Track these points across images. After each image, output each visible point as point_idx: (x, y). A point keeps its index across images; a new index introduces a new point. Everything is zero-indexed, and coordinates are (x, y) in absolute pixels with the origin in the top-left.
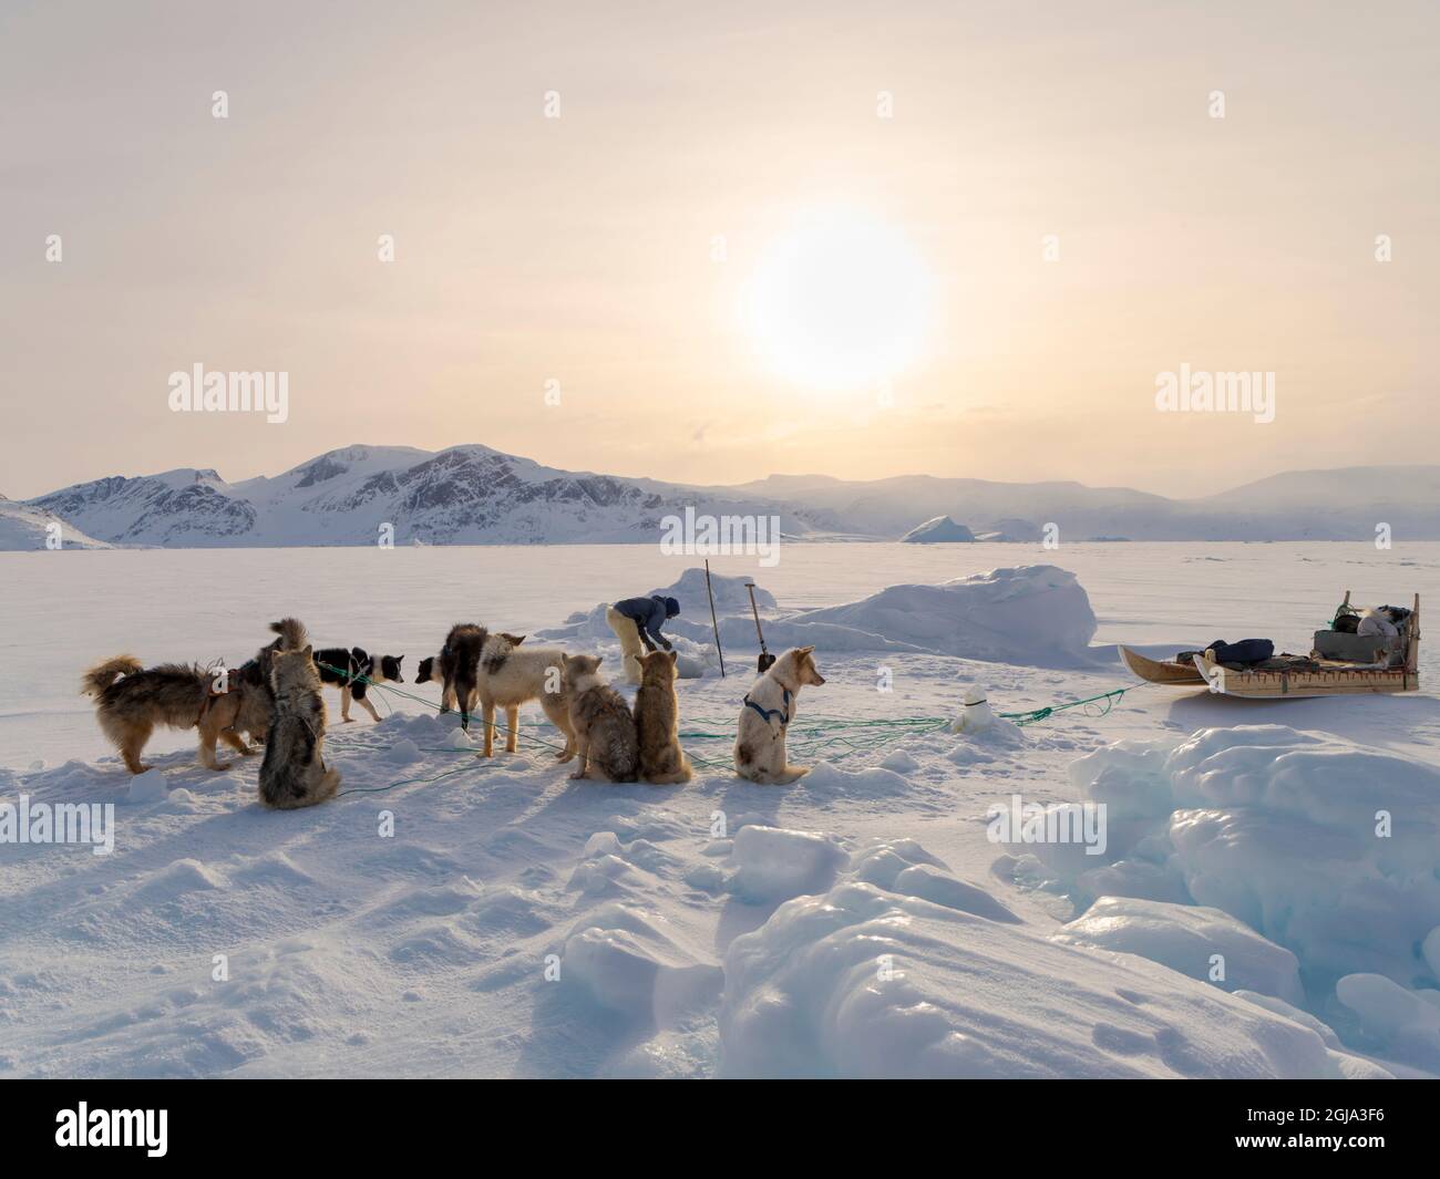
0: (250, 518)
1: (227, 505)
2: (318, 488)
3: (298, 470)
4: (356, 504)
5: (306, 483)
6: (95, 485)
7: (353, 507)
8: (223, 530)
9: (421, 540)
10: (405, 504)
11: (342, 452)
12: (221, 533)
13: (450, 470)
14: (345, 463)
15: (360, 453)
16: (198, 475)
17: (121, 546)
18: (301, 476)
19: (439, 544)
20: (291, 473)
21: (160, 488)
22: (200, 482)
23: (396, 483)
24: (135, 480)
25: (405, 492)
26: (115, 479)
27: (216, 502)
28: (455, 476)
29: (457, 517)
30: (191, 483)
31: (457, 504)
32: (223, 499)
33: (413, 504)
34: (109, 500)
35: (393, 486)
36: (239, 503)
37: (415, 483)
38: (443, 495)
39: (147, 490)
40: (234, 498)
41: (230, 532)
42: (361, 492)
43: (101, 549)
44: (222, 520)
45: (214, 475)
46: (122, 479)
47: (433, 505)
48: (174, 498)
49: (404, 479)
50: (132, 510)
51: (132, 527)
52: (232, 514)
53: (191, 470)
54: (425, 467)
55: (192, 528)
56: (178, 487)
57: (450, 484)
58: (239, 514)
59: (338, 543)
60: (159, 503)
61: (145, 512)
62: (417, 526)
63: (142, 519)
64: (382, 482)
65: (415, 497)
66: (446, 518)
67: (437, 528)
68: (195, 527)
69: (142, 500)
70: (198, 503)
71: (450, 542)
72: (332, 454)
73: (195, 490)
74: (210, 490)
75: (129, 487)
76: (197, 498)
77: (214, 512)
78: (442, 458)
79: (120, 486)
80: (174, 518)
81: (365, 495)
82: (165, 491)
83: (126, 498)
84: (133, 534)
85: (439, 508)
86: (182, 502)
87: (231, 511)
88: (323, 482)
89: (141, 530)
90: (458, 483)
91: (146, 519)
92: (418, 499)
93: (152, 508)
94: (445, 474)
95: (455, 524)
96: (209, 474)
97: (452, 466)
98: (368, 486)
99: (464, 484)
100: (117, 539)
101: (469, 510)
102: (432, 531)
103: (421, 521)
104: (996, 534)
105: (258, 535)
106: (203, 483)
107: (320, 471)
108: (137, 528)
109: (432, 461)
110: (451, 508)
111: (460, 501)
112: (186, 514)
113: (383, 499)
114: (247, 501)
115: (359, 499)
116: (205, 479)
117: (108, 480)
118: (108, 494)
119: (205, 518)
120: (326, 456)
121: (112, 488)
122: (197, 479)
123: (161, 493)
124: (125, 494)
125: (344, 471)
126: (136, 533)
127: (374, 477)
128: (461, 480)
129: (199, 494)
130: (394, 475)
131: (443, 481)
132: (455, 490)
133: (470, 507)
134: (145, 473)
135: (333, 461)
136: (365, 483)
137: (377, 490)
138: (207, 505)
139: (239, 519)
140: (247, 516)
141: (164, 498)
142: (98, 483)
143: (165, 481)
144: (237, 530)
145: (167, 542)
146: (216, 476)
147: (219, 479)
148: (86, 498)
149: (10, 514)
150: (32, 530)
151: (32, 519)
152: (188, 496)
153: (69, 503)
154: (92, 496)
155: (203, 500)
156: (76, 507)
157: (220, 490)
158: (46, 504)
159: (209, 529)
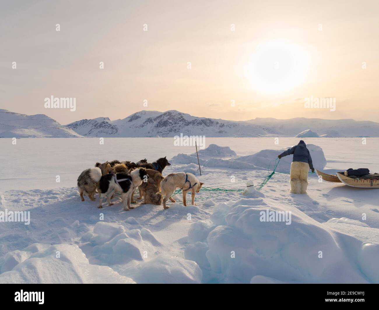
0: (117, 130)
1: (111, 127)
2: (134, 122)
3: (128, 117)
4: (143, 126)
5: (131, 121)
6: (80, 121)
7: (142, 127)
9: (159, 136)
10: (155, 126)
11: (140, 112)
12: (110, 134)
13: (167, 117)
14: (139, 115)
15: (144, 113)
16: (104, 119)
17: (86, 137)
18: (129, 119)
19: (164, 137)
20: (127, 118)
21: (95, 122)
22: (105, 121)
23: (153, 120)
24: (90, 120)
25: (155, 123)
26: (85, 120)
27: (108, 126)
28: (168, 119)
29: (169, 130)
30: (102, 121)
31: (169, 126)
32: (110, 125)
33: (157, 126)
34: (84, 125)
35: (152, 121)
36: (114, 126)
37: (158, 120)
38: (165, 124)
39: (93, 122)
40: (113, 125)
41: (112, 133)
42: (144, 123)
43: (82, 137)
44: (110, 130)
45: (108, 119)
46: (87, 120)
47: (163, 127)
48: (99, 124)
49: (155, 120)
50: (89, 127)
51: (89, 132)
53: (103, 117)
54: (161, 116)
56: (100, 122)
57: (167, 121)
58: (114, 129)
59: (138, 137)
60: (95, 126)
61: (92, 128)
62: (158, 132)
63: (91, 130)
64: (150, 120)
65: (158, 124)
66: (166, 130)
67: (163, 133)
68: (104, 132)
69: (91, 125)
70: (104, 126)
71: (167, 137)
72: (137, 113)
73: (104, 122)
74: (107, 123)
75: (88, 122)
76: (104, 125)
77: (108, 128)
78: (165, 114)
79: (86, 122)
80: (99, 130)
81: (145, 124)
82: (96, 123)
83: (88, 125)
84: (89, 134)
85: (164, 127)
86: (101, 126)
87: (112, 128)
88: (135, 120)
89: (91, 133)
90: (169, 121)
92: (159, 125)
93: (94, 127)
94: (166, 118)
95: (168, 132)
96: (107, 119)
97: (168, 116)
98: (146, 122)
99: (171, 121)
100: (85, 135)
101: (172, 128)
102: (162, 133)
103: (159, 131)
104: (326, 135)
105: (119, 134)
106: (106, 121)
107: (134, 117)
109: (162, 115)
110: (167, 127)
111: (170, 125)
112: (101, 129)
113: (150, 125)
114: (116, 125)
115: (144, 125)
116: (106, 120)
117: (83, 120)
118: (83, 124)
119: (106, 130)
120: (135, 113)
121: (84, 122)
122: (104, 120)
124: (87, 124)
125: (140, 117)
126: (90, 134)
127: (147, 119)
128: (170, 120)
129: (105, 123)
130: (153, 119)
131: (165, 120)
132: (168, 123)
133: (172, 127)
134: (92, 118)
135: (137, 115)
136: (145, 121)
137: (148, 122)
138: (107, 127)
139: (114, 130)
140: (116, 129)
141: (96, 124)
142: (81, 121)
143: (97, 120)
144: (114, 133)
145: (97, 136)
146: (109, 119)
147: (109, 120)
148: (78, 125)
149: (61, 128)
150: (66, 132)
151: (66, 130)
152: (102, 124)
153: (74, 126)
154: (80, 124)
155: (105, 125)
156: (76, 127)
157: (109, 123)
158: (69, 126)
159: (107, 133)
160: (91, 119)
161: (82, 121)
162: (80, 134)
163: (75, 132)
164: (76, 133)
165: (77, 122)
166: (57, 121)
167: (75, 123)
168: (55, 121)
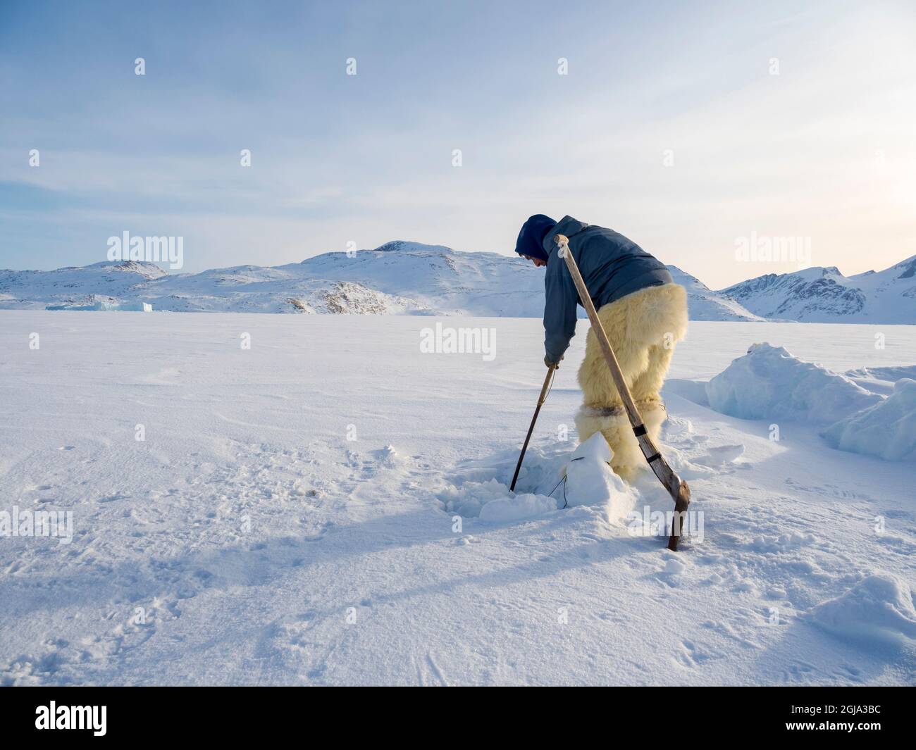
0: (860, 302)
1: (844, 293)
5: (908, 274)
6: (758, 280)
8: (840, 310)
12: (838, 313)
16: (825, 271)
17: (771, 319)
21: (798, 281)
22: (826, 276)
24: (782, 276)
26: (770, 275)
27: (836, 290)
30: (818, 277)
32: (841, 288)
34: (766, 290)
36: (853, 291)
39: (792, 282)
40: (849, 287)
41: (845, 312)
43: (759, 321)
44: (840, 304)
45: (835, 270)
46: (775, 275)
48: (807, 287)
50: (780, 295)
51: (779, 308)
52: (847, 299)
53: (820, 268)
55: (818, 309)
56: (810, 280)
58: (852, 299)
60: (797, 291)
61: (787, 297)
63: (785, 302)
68: (820, 309)
69: (786, 289)
70: (823, 291)
73: (822, 282)
74: (832, 282)
75: (779, 280)
76: (823, 288)
77: (834, 298)
79: (773, 280)
80: (806, 302)
82: (801, 283)
83: (776, 288)
84: (779, 313)
86: (812, 291)
87: (847, 297)
89: (784, 310)
91: (787, 303)
93: (792, 295)
96: (832, 270)
100: (769, 315)
105: (866, 314)
108: (782, 308)
112: (815, 299)
114: (859, 290)
116: (829, 274)
117: (766, 277)
118: (765, 286)
119: (827, 302)
121: (769, 281)
122: (823, 274)
123: (799, 284)
124: (775, 286)
126: (781, 312)
129: (824, 284)
134: (789, 271)
138: (829, 293)
139: (852, 303)
140: (859, 300)
141: (801, 288)
142: (760, 278)
143: (803, 276)
144: (850, 311)
145: (800, 318)
146: (837, 271)
147: (839, 274)
148: (752, 288)
149: (710, 298)
150: (720, 308)
151: (721, 302)
152: (817, 286)
153: (742, 292)
154: (756, 287)
155: (826, 289)
156: (746, 295)
157: (839, 282)
158: (731, 292)
159: (830, 310)
160: (785, 274)
161: (764, 279)
162: (754, 312)
163: (742, 307)
164: (746, 310)
165: (749, 281)
166: (701, 280)
167: (745, 285)
168: (697, 281)
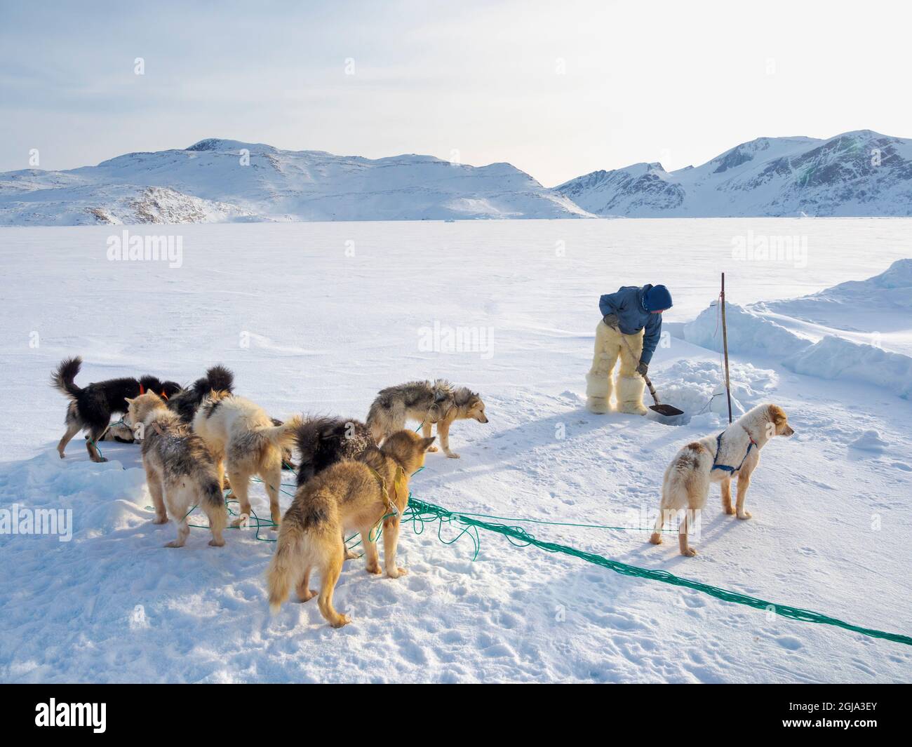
0: (681, 196)
1: (666, 188)
2: (731, 172)
3: (716, 160)
4: (757, 184)
5: (721, 169)
7: (755, 187)
8: (663, 205)
9: (807, 212)
10: (796, 183)
11: (750, 144)
12: (661, 208)
13: (838, 154)
14: (750, 152)
15: (764, 144)
16: (649, 167)
17: (601, 216)
18: (718, 165)
19: (822, 216)
20: (711, 162)
21: (625, 177)
22: (650, 172)
23: (790, 166)
24: (611, 172)
25: (798, 173)
26: (600, 172)
27: (659, 186)
28: (842, 158)
29: (840, 193)
30: (643, 173)
31: (841, 182)
32: (664, 183)
33: (803, 183)
34: (597, 186)
35: (787, 169)
36: (675, 186)
37: (806, 166)
38: (828, 175)
39: (619, 178)
40: (671, 182)
41: (667, 206)
42: (762, 175)
43: (591, 218)
44: (663, 198)
45: (659, 166)
46: (604, 171)
47: (820, 184)
48: (634, 183)
49: (796, 163)
50: (608, 192)
51: (608, 204)
52: (669, 194)
53: (645, 163)
54: (816, 152)
55: (643, 204)
56: (636, 176)
57: (836, 165)
58: (674, 194)
59: (742, 215)
60: (624, 187)
61: (615, 194)
62: (804, 201)
63: (614, 198)
64: (780, 166)
65: (805, 178)
66: (830, 195)
67: (821, 202)
68: (646, 204)
69: (615, 185)
70: (648, 187)
71: (832, 214)
72: (742, 146)
73: (647, 177)
74: (656, 177)
75: (608, 177)
76: (648, 183)
77: (658, 193)
78: (831, 144)
79: (603, 176)
80: (633, 198)
81: (765, 177)
82: (628, 179)
83: (606, 184)
84: (608, 209)
85: (824, 186)
86: (638, 187)
87: (669, 192)
88: (734, 168)
89: (614, 206)
90: (843, 164)
91: (616, 198)
92: (808, 179)
93: (620, 190)
94: (832, 157)
95: (837, 201)
96: (656, 166)
97: (839, 150)
98: (767, 170)
99: (849, 166)
100: (599, 212)
101: (851, 187)
102: (816, 205)
103: (808, 198)
105: (686, 208)
106: (652, 172)
107: (735, 158)
108: (612, 204)
109: (822, 147)
110: (835, 186)
111: (844, 180)
112: (640, 194)
113: (779, 180)
114: (679, 184)
115: (760, 180)
116: (653, 170)
117: (596, 173)
118: (596, 182)
119: (652, 197)
120: (737, 147)
121: (599, 177)
122: (648, 170)
123: (627, 179)
124: (605, 183)
125: (750, 159)
126: (610, 208)
127: (773, 163)
128: (846, 162)
129: (649, 180)
130: (789, 161)
131: (830, 163)
132: (841, 171)
133: (852, 184)
135: (742, 151)
136: (765, 168)
137: (774, 172)
138: (654, 188)
139: (674, 197)
140: (679, 195)
141: (628, 183)
142: (590, 175)
143: (629, 173)
144: (672, 205)
145: (628, 214)
147: (662, 169)
148: (584, 185)
149: (544, 196)
150: (554, 205)
151: (555, 199)
152: (643, 182)
153: (574, 189)
154: (587, 184)
155: (651, 184)
156: (578, 191)
157: (662, 178)
158: (564, 189)
159: (654, 205)
160: (614, 170)
161: (594, 176)
162: (586, 209)
163: (574, 204)
164: (578, 207)
165: (580, 178)
166: (535, 178)
167: (577, 181)
168: (531, 179)
